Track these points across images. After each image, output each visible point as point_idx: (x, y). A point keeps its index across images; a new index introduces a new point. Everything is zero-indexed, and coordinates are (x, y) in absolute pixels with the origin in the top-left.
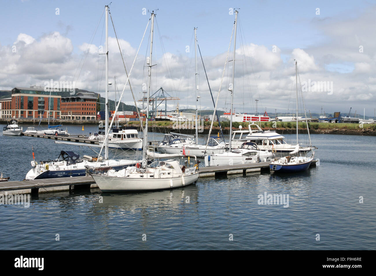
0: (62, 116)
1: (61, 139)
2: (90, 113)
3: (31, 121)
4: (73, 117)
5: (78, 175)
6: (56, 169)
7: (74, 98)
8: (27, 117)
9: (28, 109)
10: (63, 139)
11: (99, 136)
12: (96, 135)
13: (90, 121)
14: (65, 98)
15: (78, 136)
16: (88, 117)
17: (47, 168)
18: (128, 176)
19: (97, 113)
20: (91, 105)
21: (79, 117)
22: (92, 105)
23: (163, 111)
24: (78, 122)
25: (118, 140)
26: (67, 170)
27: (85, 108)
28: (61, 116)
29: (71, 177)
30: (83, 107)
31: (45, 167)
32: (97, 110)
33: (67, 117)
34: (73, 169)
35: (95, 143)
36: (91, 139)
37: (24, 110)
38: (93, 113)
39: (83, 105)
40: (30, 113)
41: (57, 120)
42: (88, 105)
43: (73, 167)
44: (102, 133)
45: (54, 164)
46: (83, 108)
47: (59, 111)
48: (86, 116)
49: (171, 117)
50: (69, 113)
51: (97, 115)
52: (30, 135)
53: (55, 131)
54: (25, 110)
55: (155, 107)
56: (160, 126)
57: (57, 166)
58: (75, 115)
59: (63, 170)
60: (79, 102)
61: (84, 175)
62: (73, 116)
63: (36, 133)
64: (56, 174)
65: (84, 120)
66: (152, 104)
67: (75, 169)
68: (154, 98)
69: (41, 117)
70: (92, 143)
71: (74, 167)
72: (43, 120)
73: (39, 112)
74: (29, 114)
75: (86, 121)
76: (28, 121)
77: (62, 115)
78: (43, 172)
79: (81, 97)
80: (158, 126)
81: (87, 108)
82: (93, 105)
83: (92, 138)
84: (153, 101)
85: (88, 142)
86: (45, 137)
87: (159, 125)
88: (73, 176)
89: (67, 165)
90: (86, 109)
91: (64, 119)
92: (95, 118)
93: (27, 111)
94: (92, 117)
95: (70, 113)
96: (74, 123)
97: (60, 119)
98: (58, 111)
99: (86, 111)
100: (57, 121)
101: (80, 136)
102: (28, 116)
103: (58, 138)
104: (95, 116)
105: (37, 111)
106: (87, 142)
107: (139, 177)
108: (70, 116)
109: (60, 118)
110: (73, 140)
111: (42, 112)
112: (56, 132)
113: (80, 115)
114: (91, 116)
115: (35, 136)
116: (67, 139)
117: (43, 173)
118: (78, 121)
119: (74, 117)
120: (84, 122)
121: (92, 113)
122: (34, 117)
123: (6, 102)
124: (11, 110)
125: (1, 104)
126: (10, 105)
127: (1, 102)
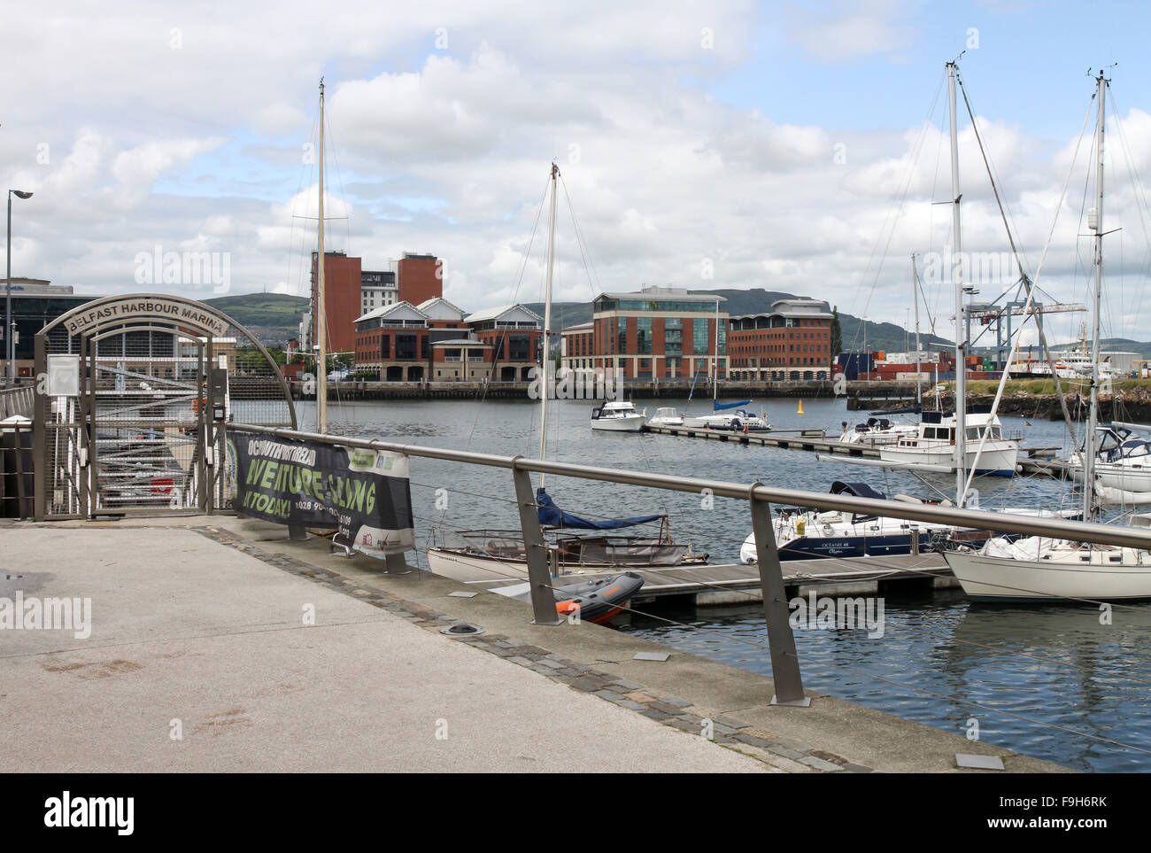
0: (732, 370)
1: (760, 441)
2: (812, 360)
3: (648, 386)
4: (763, 374)
5: (883, 552)
6: (825, 534)
7: (764, 318)
8: (636, 375)
9: (639, 353)
10: (766, 442)
11: (871, 432)
12: (862, 428)
13: (814, 383)
14: (738, 318)
15: (803, 433)
16: (806, 373)
17: (801, 528)
18: (1047, 557)
19: (833, 360)
20: (815, 336)
21: (782, 372)
22: (818, 336)
23: (1036, 348)
24: (779, 387)
25: (940, 444)
26: (853, 535)
27: (798, 347)
28: (729, 369)
29: (866, 555)
30: (791, 342)
31: (795, 527)
32: (832, 350)
33: (745, 372)
34: (870, 533)
35: (864, 452)
36: (846, 441)
37: (628, 356)
38: (822, 360)
39: (792, 336)
40: (644, 364)
41: (719, 382)
42: (806, 336)
43: (869, 527)
44: (879, 423)
45: (815, 517)
46: (792, 347)
47: (725, 357)
48: (802, 370)
49: (1064, 368)
50: (750, 362)
51: (832, 366)
52: (666, 431)
53: (732, 417)
54: (632, 357)
55: (1004, 336)
56: (1039, 396)
57: (828, 525)
58: (770, 367)
59: (843, 535)
60: (779, 330)
61: (906, 551)
62: (763, 369)
63: (680, 425)
64: (825, 547)
65: (796, 381)
66: (994, 326)
67: (875, 535)
68: (1002, 308)
69: (673, 375)
70: (856, 452)
71: (872, 529)
72: (680, 384)
73: (668, 361)
74: (642, 366)
75: (803, 383)
76: (640, 387)
77: (731, 367)
78: (788, 542)
79: (785, 314)
80: (1032, 396)
81: (805, 346)
82: (821, 336)
83: (851, 438)
84: (999, 318)
85: (843, 450)
86: (710, 436)
87: (1036, 393)
88: (873, 553)
89: (853, 523)
90: (801, 348)
91: (738, 379)
92: (828, 375)
93: (636, 358)
94: (818, 373)
95: (754, 361)
96: (766, 391)
97: (727, 380)
98: (721, 357)
99: (803, 355)
100: (720, 387)
101: (806, 433)
102: (639, 373)
103: (750, 440)
104: (827, 369)
105: (663, 357)
106: (839, 449)
107: (1079, 561)
108: (755, 369)
109: (728, 376)
110: (795, 445)
111: (678, 361)
112: (736, 422)
113: (783, 366)
114: (815, 370)
115: (682, 433)
116: (776, 443)
117: (790, 544)
118: (779, 384)
119: (765, 372)
120: (796, 386)
121: (819, 360)
122: (654, 374)
123: (578, 335)
124: (594, 358)
125: (564, 340)
126: (591, 344)
127: (564, 336)
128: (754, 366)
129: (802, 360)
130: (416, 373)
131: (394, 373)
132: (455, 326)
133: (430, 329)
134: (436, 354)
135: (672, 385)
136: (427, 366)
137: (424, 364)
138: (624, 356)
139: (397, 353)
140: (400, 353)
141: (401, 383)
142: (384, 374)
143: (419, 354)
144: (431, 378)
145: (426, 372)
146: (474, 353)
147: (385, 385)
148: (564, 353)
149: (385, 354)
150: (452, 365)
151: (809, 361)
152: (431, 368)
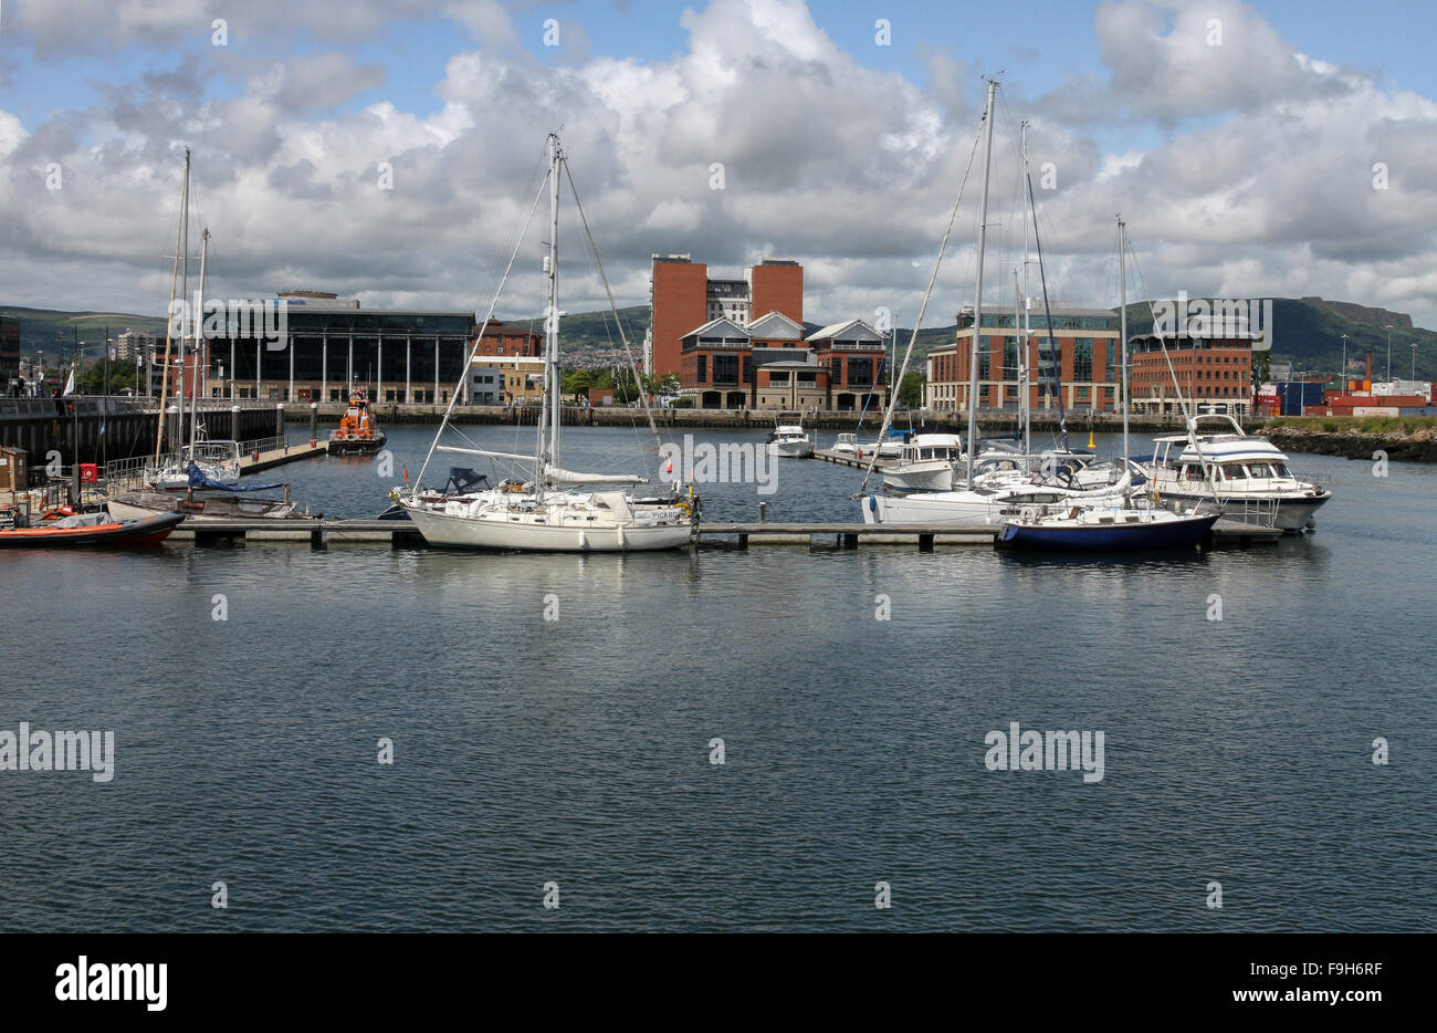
2: (1226, 390)
3: (1013, 418)
4: (1168, 406)
8: (1000, 405)
14: (1143, 337)
20: (1231, 360)
22: (1236, 360)
27: (1209, 373)
30: (1199, 367)
37: (992, 383)
38: (1239, 389)
39: (1200, 359)
40: (1011, 391)
41: (1104, 415)
42: (1218, 360)
46: (1200, 373)
47: (1113, 385)
48: (1213, 401)
50: (1153, 392)
51: (1257, 397)
54: (996, 383)
58: (1176, 397)
60: (1186, 354)
62: (1168, 400)
69: (1047, 406)
72: (1054, 416)
73: (1042, 389)
74: (1008, 395)
76: (1004, 420)
81: (1217, 373)
82: (1240, 360)
90: (1213, 375)
92: (1248, 409)
93: (1001, 385)
94: (1234, 406)
95: (1157, 389)
97: (1115, 412)
98: (1108, 385)
99: (1213, 384)
100: (1102, 418)
102: (1004, 402)
104: (1246, 402)
105: (1036, 384)
108: (1158, 400)
109: (1115, 409)
111: (1055, 390)
114: (1231, 401)
119: (1170, 403)
121: (1236, 389)
122: (1023, 405)
123: (942, 357)
124: (956, 384)
125: (930, 363)
126: (954, 367)
127: (931, 358)
128: (1157, 396)
129: (1213, 391)
130: (736, 400)
131: (711, 400)
132: (793, 346)
133: (755, 349)
134: (759, 378)
135: (1043, 417)
136: (750, 391)
137: (747, 390)
138: (987, 383)
139: (714, 375)
140: (718, 377)
141: (717, 411)
142: (699, 400)
143: (741, 378)
144: (754, 406)
145: (748, 399)
146: (806, 376)
147: (699, 413)
148: (930, 378)
149: (702, 377)
150: (779, 391)
151: (1222, 391)
152: (754, 394)
